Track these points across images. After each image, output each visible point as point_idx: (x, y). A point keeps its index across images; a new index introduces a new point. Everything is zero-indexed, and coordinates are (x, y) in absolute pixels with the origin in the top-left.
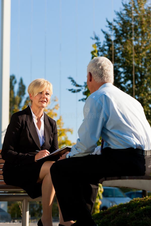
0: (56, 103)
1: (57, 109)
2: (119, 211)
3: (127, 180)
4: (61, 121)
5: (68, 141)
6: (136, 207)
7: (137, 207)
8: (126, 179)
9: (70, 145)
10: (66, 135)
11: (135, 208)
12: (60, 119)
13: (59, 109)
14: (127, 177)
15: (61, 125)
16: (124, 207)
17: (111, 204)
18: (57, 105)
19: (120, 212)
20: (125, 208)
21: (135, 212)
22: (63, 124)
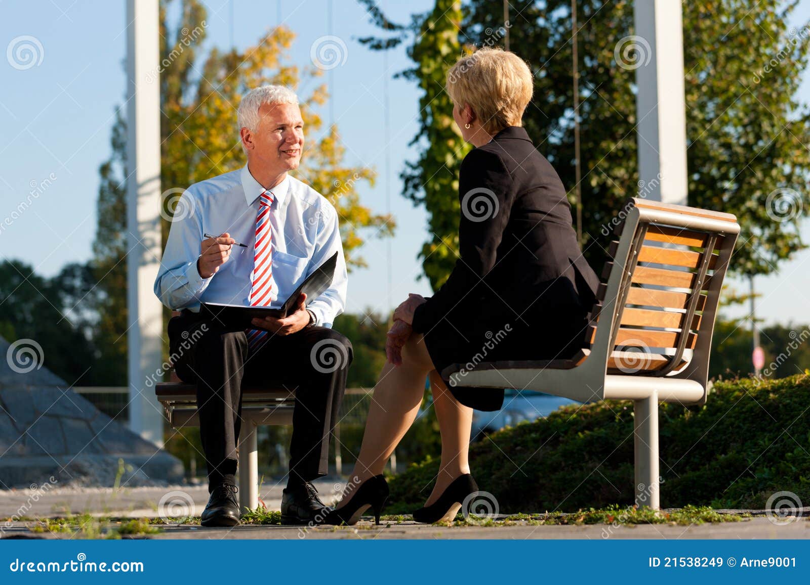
0: (316, 82)
1: (320, 102)
2: (516, 445)
3: (512, 371)
4: (335, 145)
5: (359, 210)
6: (566, 433)
7: (570, 432)
8: (509, 368)
9: (365, 222)
10: (352, 190)
11: (563, 435)
12: (332, 135)
13: (327, 101)
14: (511, 362)
15: (337, 157)
16: (531, 431)
17: (508, 419)
18: (320, 90)
19: (518, 448)
20: (533, 435)
21: (561, 447)
22: (343, 151)
